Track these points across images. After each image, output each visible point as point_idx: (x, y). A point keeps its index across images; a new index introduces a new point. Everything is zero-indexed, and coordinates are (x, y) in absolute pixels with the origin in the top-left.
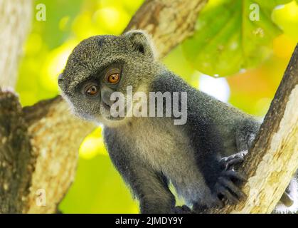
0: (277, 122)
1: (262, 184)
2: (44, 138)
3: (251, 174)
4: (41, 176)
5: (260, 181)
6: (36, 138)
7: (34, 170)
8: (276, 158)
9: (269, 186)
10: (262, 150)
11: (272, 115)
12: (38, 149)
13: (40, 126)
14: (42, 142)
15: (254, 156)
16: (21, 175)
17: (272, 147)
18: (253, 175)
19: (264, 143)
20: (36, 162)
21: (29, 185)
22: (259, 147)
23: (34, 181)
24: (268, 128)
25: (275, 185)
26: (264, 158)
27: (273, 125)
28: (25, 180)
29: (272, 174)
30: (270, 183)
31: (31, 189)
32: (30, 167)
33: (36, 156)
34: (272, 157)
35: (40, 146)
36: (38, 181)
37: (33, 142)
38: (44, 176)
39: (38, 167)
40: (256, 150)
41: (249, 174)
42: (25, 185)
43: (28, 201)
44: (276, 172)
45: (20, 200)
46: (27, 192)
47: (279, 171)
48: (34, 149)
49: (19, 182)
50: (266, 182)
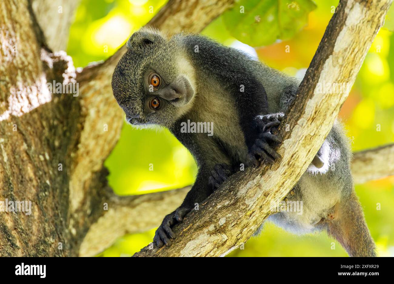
0: (312, 89)
1: (296, 145)
2: (93, 99)
3: (287, 137)
4: (89, 134)
5: (295, 143)
6: (86, 99)
7: (83, 128)
8: (310, 122)
9: (303, 148)
10: (297, 115)
11: (307, 83)
12: (87, 109)
13: (90, 88)
14: (91, 103)
15: (290, 120)
16: (70, 132)
17: (306, 112)
18: (288, 138)
19: (299, 108)
20: (84, 121)
21: (78, 142)
22: (294, 112)
23: (83, 139)
24: (303, 94)
25: (308, 147)
26: (298, 122)
27: (308, 92)
28: (74, 138)
29: (306, 137)
30: (304, 145)
31: (80, 146)
32: (79, 126)
33: (85, 116)
34: (306, 121)
35: (89, 106)
36: (86, 139)
37: (82, 102)
38: (92, 135)
39: (87, 126)
40: (292, 115)
41: (284, 137)
42: (73, 142)
43: (77, 157)
44: (309, 135)
45: (69, 156)
46: (76, 148)
47: (312, 134)
48: (84, 109)
49: (69, 139)
50: (300, 145)
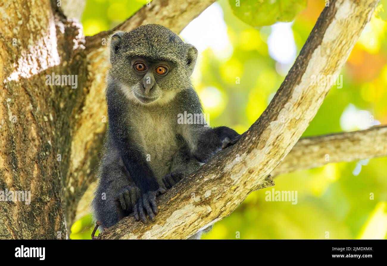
0: (300, 76)
1: (282, 127)
2: (100, 65)
3: (273, 119)
4: (94, 98)
5: (280, 125)
6: (93, 65)
7: (88, 92)
8: (296, 107)
9: (288, 131)
10: (284, 99)
11: (296, 69)
12: (94, 74)
13: (98, 54)
14: (98, 68)
15: (278, 103)
16: (76, 96)
17: (293, 97)
18: (275, 120)
19: (287, 93)
20: (91, 86)
21: (82, 105)
22: (282, 96)
23: (87, 102)
24: (291, 79)
25: (293, 130)
26: (285, 106)
27: (296, 78)
28: (79, 100)
29: (291, 120)
30: (289, 128)
31: (84, 108)
32: (85, 89)
33: (91, 81)
34: (292, 106)
35: (96, 72)
36: (91, 102)
37: (90, 67)
38: (97, 99)
39: (93, 90)
40: (279, 98)
41: (271, 118)
42: (79, 105)
43: (81, 118)
44: (295, 118)
45: (73, 117)
46: (81, 111)
47: (297, 118)
48: (91, 74)
49: (75, 101)
50: (285, 127)
